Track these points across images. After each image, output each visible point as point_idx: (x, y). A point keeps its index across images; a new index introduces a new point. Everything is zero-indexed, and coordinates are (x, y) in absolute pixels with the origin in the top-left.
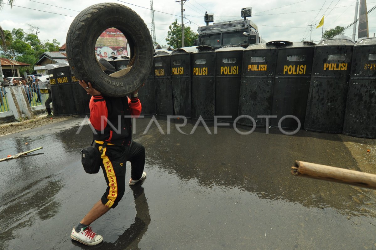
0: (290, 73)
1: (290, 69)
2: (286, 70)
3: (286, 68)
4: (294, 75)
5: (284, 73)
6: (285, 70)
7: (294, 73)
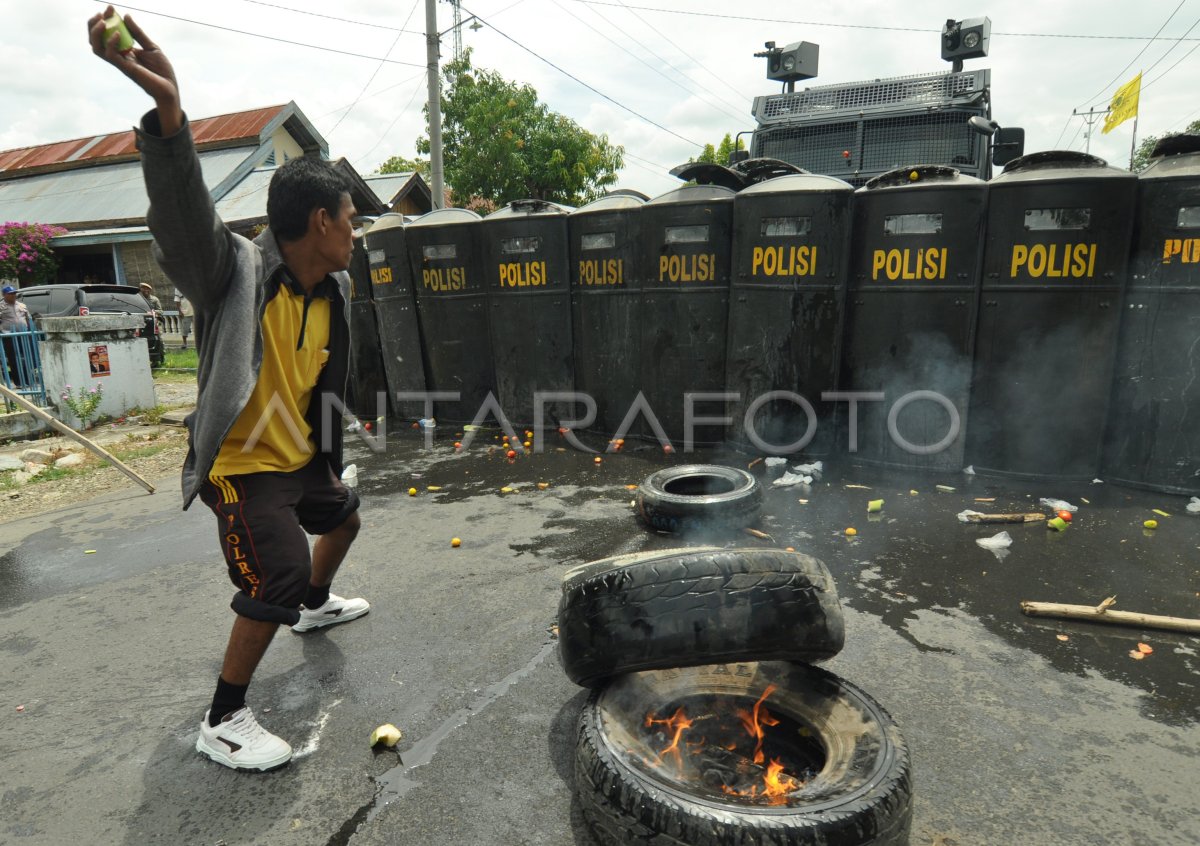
0: (1035, 273)
1: (1038, 257)
2: (1022, 262)
3: (1020, 255)
4: (1054, 280)
5: (1014, 273)
6: (1016, 262)
7: (1052, 273)
